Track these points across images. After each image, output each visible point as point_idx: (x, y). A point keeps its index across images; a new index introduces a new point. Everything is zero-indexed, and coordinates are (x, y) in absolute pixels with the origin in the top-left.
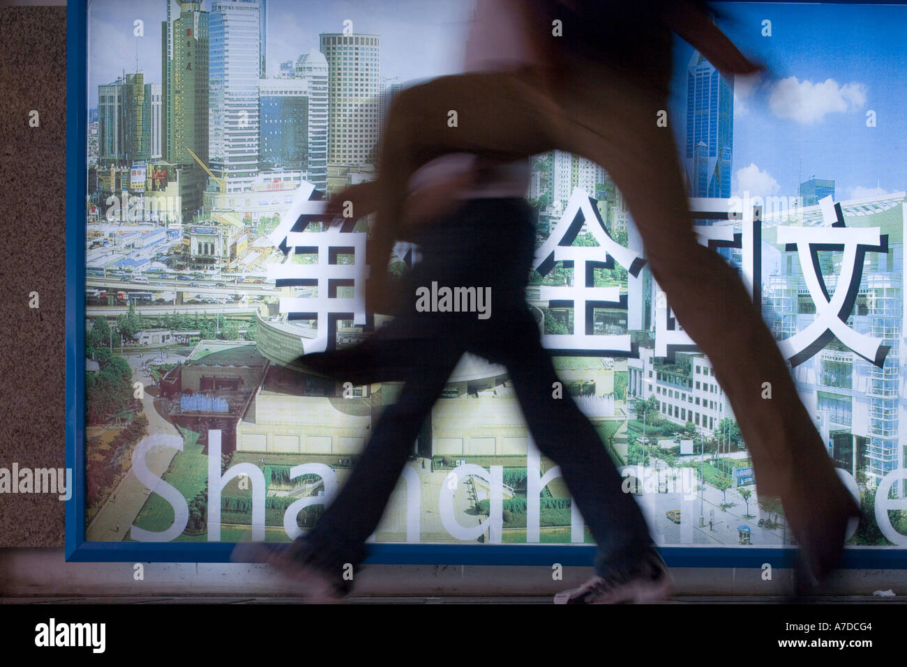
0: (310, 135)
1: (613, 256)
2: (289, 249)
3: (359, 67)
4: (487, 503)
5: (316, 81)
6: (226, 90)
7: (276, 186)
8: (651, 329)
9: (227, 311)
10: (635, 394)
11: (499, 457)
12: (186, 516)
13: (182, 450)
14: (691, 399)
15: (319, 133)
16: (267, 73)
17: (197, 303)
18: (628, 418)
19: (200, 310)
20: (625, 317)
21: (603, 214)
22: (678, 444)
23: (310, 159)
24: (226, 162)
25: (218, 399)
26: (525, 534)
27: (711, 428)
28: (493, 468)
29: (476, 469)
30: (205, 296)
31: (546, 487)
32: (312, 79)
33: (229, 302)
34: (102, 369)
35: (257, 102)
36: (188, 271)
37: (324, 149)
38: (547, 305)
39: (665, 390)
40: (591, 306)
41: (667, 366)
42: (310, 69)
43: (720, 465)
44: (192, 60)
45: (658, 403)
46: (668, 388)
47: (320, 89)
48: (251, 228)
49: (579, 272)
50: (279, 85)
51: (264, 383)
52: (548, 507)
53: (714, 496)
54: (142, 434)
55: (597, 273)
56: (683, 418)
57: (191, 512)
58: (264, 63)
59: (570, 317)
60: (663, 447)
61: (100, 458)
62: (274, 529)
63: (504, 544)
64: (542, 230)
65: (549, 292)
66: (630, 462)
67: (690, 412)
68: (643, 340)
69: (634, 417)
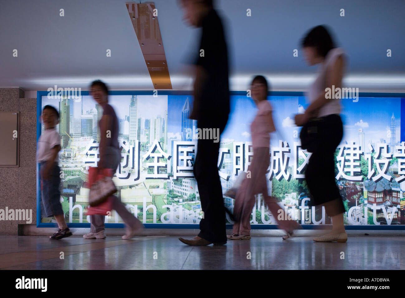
0: (93, 128)
1: (164, 155)
2: (88, 154)
5: (95, 115)
6: (74, 118)
7: (85, 140)
8: (173, 172)
9: (74, 169)
10: (169, 188)
11: (137, 203)
13: (63, 201)
14: (182, 189)
16: (83, 114)
17: (67, 167)
18: (167, 194)
19: (68, 169)
20: (166, 170)
21: (161, 146)
22: (179, 200)
23: (93, 133)
24: (74, 134)
25: (72, 190)
26: (143, 221)
27: (187, 196)
28: (135, 205)
29: (131, 206)
30: (69, 166)
31: (148, 210)
32: (93, 115)
33: (74, 167)
35: (81, 120)
36: (65, 160)
37: (96, 131)
38: (148, 167)
40: (158, 167)
41: (176, 181)
42: (93, 112)
43: (189, 205)
44: (66, 111)
45: (174, 190)
46: (177, 186)
47: (95, 117)
48: (79, 150)
49: (156, 159)
50: (86, 116)
51: (83, 186)
52: (148, 214)
53: (187, 212)
55: (160, 159)
56: (180, 193)
58: (82, 111)
59: (153, 170)
60: (175, 200)
62: (85, 220)
64: (147, 150)
65: (149, 164)
66: (167, 204)
67: (182, 192)
68: (171, 175)
69: (169, 193)
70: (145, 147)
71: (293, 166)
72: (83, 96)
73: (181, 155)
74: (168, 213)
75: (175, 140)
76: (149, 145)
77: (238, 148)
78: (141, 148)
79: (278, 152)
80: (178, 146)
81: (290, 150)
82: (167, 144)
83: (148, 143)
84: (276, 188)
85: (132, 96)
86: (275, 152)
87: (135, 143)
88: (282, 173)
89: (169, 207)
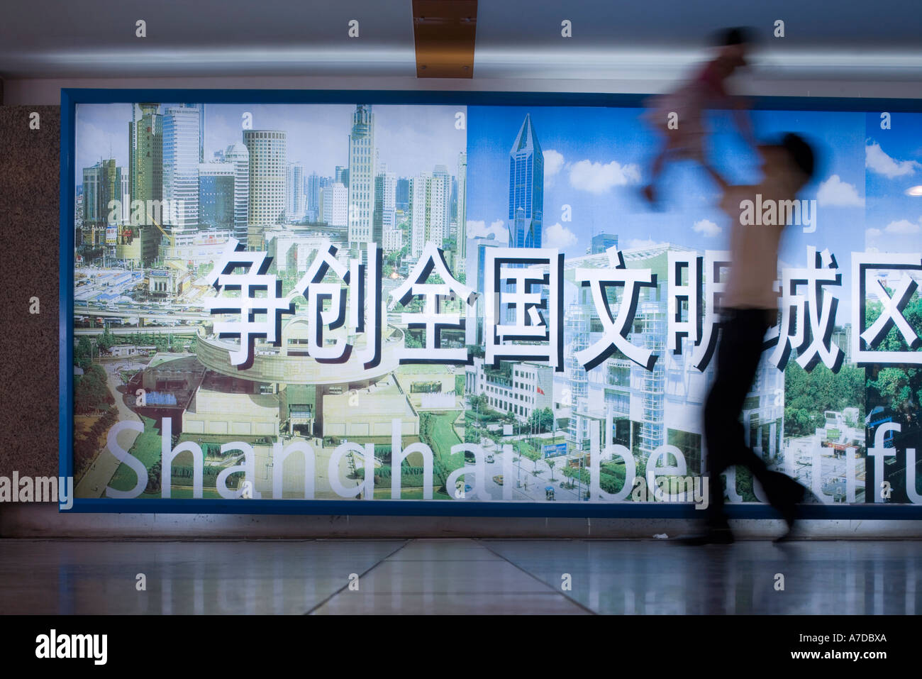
0: (236, 204)
1: (455, 291)
2: (221, 286)
3: (271, 154)
4: (363, 471)
5: (240, 164)
6: (175, 171)
7: (211, 239)
8: (483, 344)
9: (176, 332)
10: (470, 391)
11: (371, 437)
12: (146, 479)
13: (143, 432)
14: (511, 394)
15: (242, 202)
16: (205, 159)
17: (154, 326)
18: (465, 409)
19: (156, 331)
20: (463, 335)
21: (447, 260)
22: (501, 428)
23: (236, 221)
25: (169, 396)
26: (390, 493)
27: (526, 416)
28: (367, 445)
29: (355, 446)
30: (159, 321)
31: (406, 459)
32: (236, 163)
33: (177, 325)
34: (85, 374)
35: (197, 180)
36: (147, 303)
37: (246, 214)
38: (407, 326)
39: (492, 388)
40: (438, 327)
41: (494, 371)
42: (236, 156)
43: (533, 443)
44: (150, 150)
45: (487, 398)
46: (495, 387)
47: (243, 170)
48: (193, 272)
49: (430, 303)
50: (214, 168)
51: (202, 384)
52: (407, 473)
53: (527, 464)
54: (115, 420)
55: (443, 303)
56: (506, 409)
57: (149, 477)
58: (203, 152)
59: (423, 335)
60: (490, 430)
61: (84, 438)
62: (209, 489)
63: (375, 500)
64: (404, 273)
65: (408, 318)
66: (467, 441)
67: (511, 404)
68: (476, 352)
69: (470, 408)
70: (398, 265)
71: (849, 326)
72: (205, 105)
73: (507, 292)
74: (468, 469)
75: (490, 242)
76: (409, 258)
77: (683, 269)
78: (385, 267)
79: (804, 282)
80: (499, 262)
81: (839, 277)
82: (464, 255)
83: (405, 252)
84: (796, 393)
85: (355, 106)
86: (794, 283)
87: (365, 253)
88: (817, 345)
89: (471, 451)
